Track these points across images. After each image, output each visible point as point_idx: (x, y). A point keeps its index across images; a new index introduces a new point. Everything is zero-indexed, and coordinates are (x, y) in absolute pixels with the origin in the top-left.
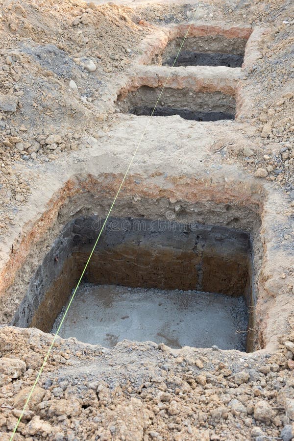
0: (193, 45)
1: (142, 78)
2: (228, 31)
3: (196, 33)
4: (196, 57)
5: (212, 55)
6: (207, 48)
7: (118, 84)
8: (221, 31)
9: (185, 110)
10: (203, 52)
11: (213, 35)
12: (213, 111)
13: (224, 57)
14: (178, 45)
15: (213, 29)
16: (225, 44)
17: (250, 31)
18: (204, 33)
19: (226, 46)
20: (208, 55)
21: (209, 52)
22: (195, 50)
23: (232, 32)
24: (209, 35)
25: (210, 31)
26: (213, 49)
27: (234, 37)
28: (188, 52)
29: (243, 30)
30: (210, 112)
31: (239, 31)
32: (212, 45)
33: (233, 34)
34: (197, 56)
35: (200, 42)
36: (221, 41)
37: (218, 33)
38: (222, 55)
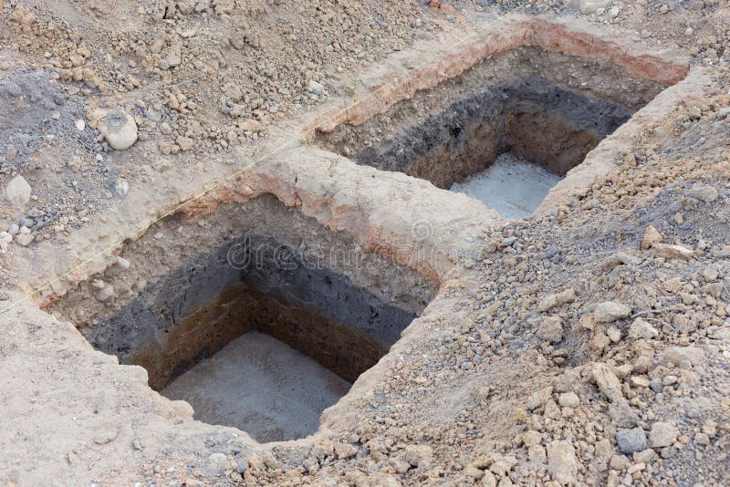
0: (556, 69)
1: (264, 177)
2: (634, 59)
3: (566, 44)
4: (558, 96)
5: (591, 101)
6: (584, 84)
7: (174, 191)
8: (618, 55)
9: (347, 277)
10: (574, 91)
11: (602, 59)
12: (398, 306)
13: (616, 113)
14: (525, 61)
15: (602, 46)
16: (623, 87)
17: (683, 73)
18: (583, 50)
19: (625, 91)
20: (584, 100)
21: (588, 94)
22: (559, 81)
23: (644, 65)
24: (593, 56)
25: (597, 50)
26: (597, 89)
27: (647, 76)
28: (544, 82)
29: (668, 66)
30: (394, 305)
31: (659, 66)
32: (597, 79)
33: (645, 69)
34: (562, 96)
35: (573, 66)
36: (616, 76)
37: (612, 58)
38: (614, 108)
